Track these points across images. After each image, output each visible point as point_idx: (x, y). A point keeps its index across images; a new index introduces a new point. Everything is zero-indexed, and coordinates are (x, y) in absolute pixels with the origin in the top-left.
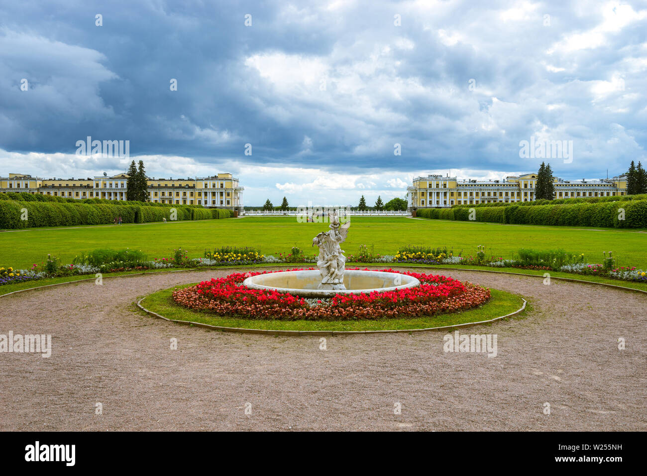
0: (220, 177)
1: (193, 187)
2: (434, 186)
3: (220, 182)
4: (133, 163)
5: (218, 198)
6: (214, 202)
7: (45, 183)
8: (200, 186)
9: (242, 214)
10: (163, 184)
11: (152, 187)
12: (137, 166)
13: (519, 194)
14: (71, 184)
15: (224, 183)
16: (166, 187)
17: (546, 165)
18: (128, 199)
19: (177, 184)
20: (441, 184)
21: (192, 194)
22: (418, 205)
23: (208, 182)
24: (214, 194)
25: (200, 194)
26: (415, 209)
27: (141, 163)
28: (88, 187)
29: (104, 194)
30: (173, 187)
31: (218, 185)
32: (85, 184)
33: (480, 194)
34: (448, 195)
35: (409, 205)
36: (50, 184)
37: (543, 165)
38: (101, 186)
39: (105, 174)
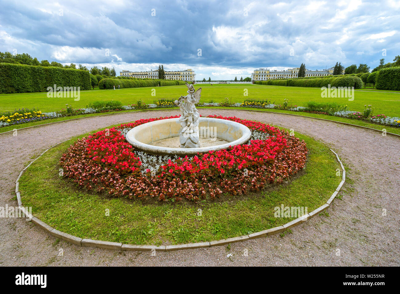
0: (188, 70)
1: (180, 74)
2: (261, 73)
3: (188, 72)
4: (160, 66)
5: (188, 78)
6: (186, 79)
7: (133, 73)
8: (182, 73)
9: (195, 83)
10: (170, 73)
11: (167, 74)
12: (161, 67)
13: (292, 75)
14: (141, 73)
15: (189, 72)
16: (171, 74)
17: (303, 64)
18: (159, 78)
19: (174, 73)
20: (264, 72)
21: (179, 76)
22: (255, 80)
23: (184, 72)
24: (186, 76)
25: (182, 76)
26: (254, 81)
27: (162, 66)
28: (147, 74)
29: (152, 77)
30: (173, 74)
31: (188, 73)
32: (146, 73)
33: (278, 76)
34: (266, 76)
35: (252, 80)
36: (135, 73)
37: (302, 64)
38: (150, 74)
39: (152, 70)
